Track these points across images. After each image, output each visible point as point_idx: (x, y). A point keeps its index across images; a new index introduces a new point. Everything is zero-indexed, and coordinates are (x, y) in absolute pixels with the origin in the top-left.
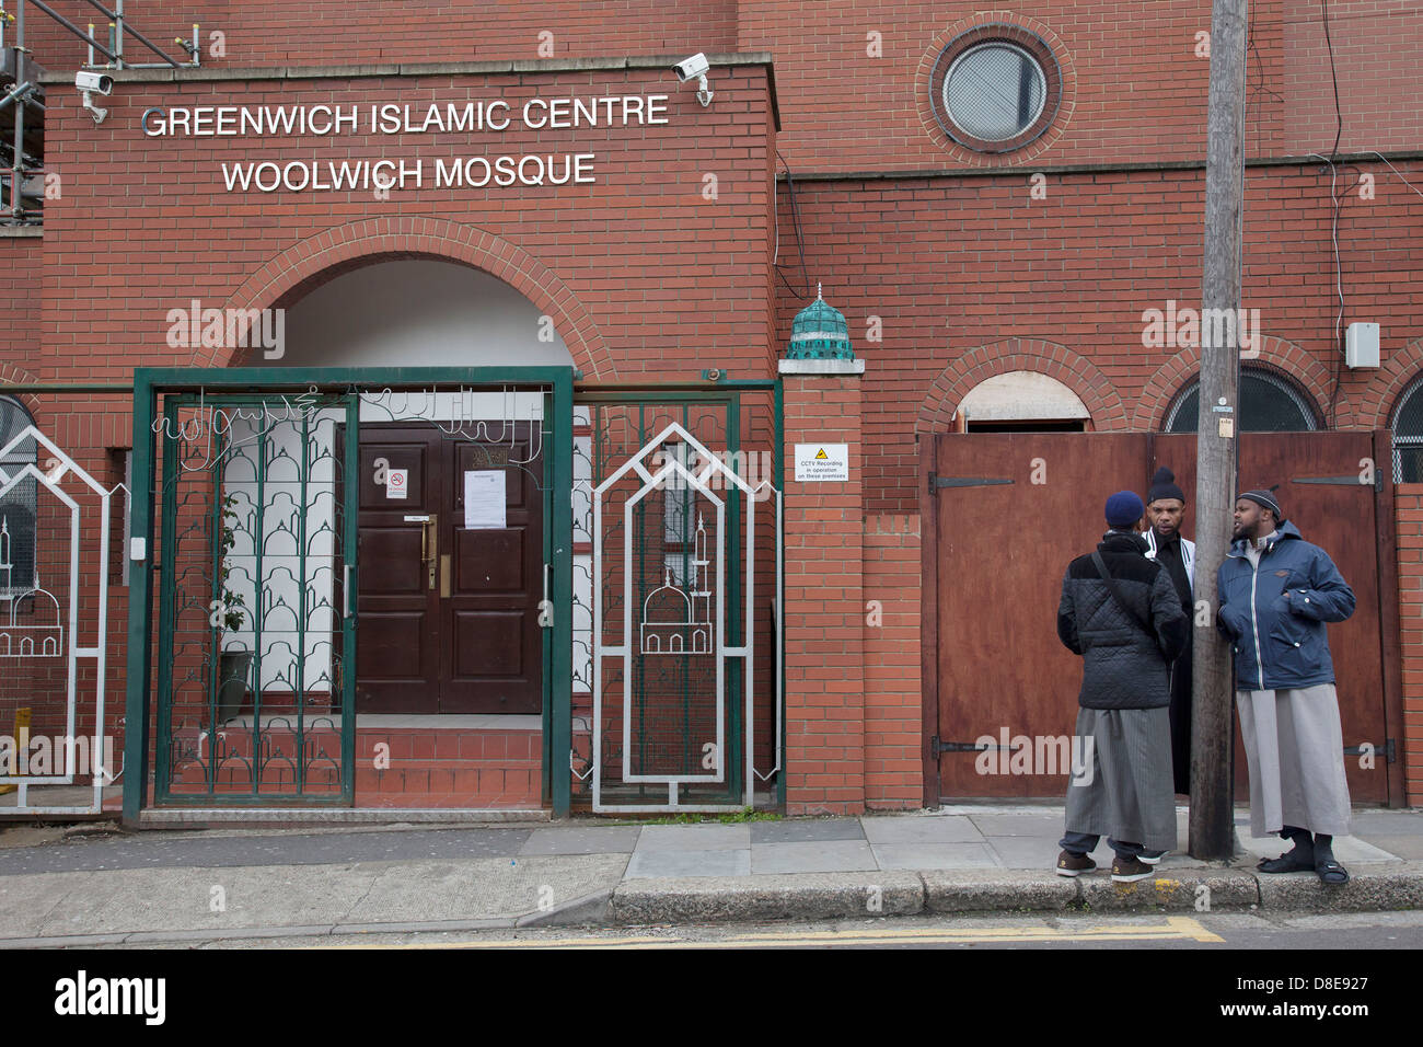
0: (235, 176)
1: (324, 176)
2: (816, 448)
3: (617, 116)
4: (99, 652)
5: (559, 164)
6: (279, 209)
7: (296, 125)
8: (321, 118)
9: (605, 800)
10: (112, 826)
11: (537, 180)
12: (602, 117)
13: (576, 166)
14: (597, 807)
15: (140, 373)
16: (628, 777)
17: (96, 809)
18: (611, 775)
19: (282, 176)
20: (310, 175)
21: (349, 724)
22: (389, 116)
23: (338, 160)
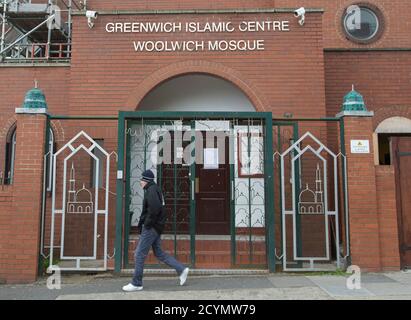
0: (138, 46)
1: (169, 46)
2: (357, 141)
3: (271, 28)
4: (106, 212)
5: (252, 44)
6: (153, 57)
7: (160, 29)
8: (168, 27)
9: (288, 266)
10: (109, 275)
11: (244, 48)
12: (266, 28)
13: (257, 44)
14: (285, 269)
15: (121, 112)
16: (295, 258)
17: (105, 269)
18: (290, 257)
19: (154, 46)
20: (165, 46)
21: (193, 238)
22: (193, 26)
23: (174, 41)
